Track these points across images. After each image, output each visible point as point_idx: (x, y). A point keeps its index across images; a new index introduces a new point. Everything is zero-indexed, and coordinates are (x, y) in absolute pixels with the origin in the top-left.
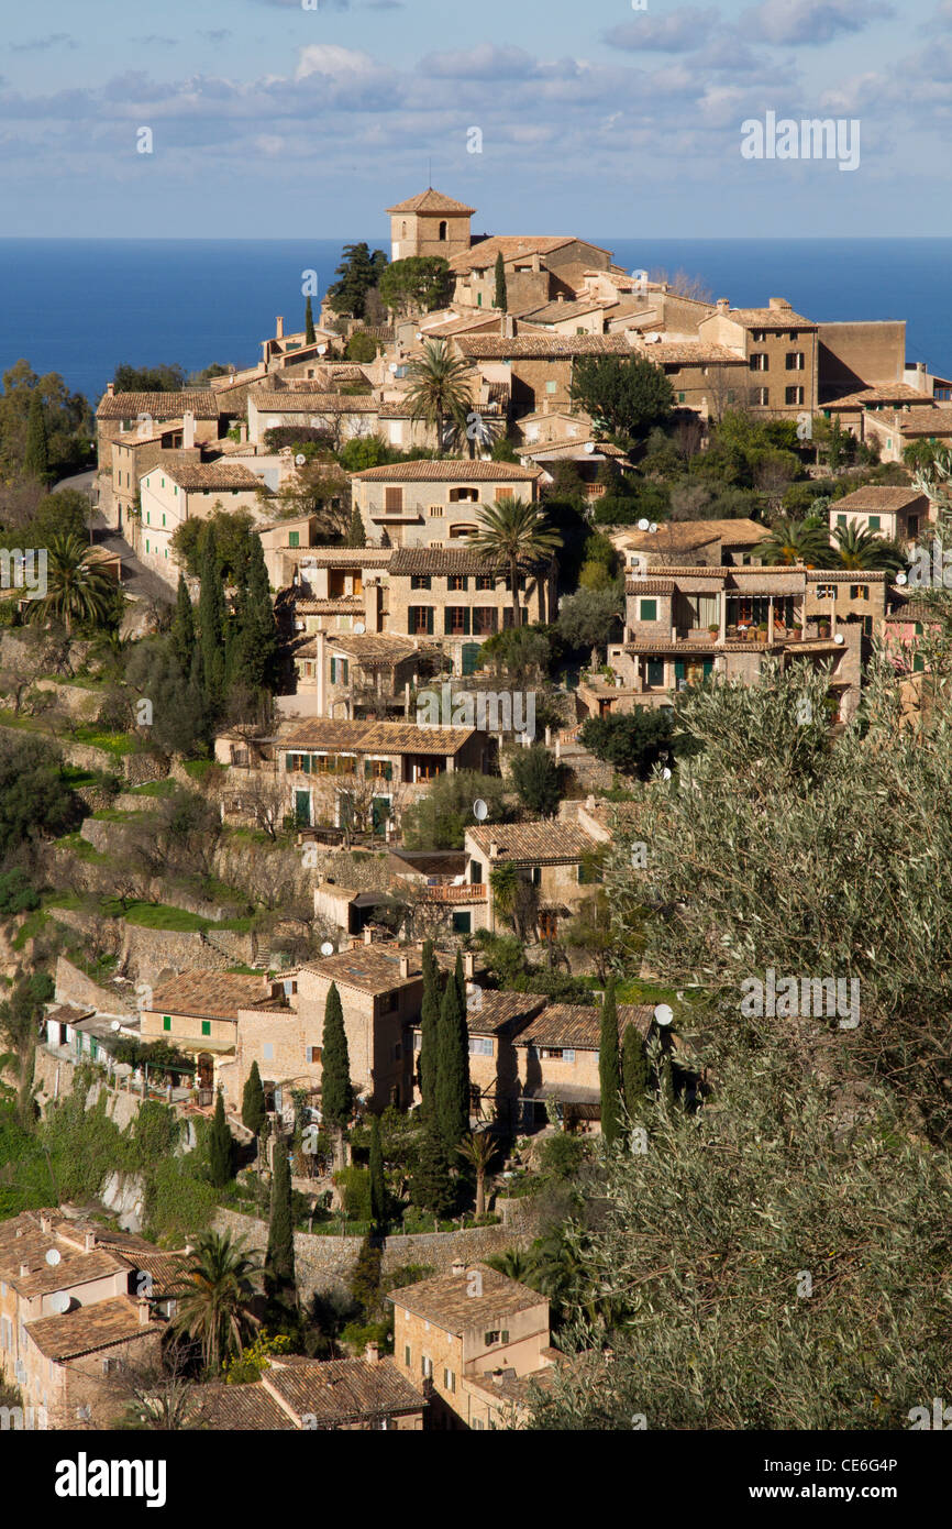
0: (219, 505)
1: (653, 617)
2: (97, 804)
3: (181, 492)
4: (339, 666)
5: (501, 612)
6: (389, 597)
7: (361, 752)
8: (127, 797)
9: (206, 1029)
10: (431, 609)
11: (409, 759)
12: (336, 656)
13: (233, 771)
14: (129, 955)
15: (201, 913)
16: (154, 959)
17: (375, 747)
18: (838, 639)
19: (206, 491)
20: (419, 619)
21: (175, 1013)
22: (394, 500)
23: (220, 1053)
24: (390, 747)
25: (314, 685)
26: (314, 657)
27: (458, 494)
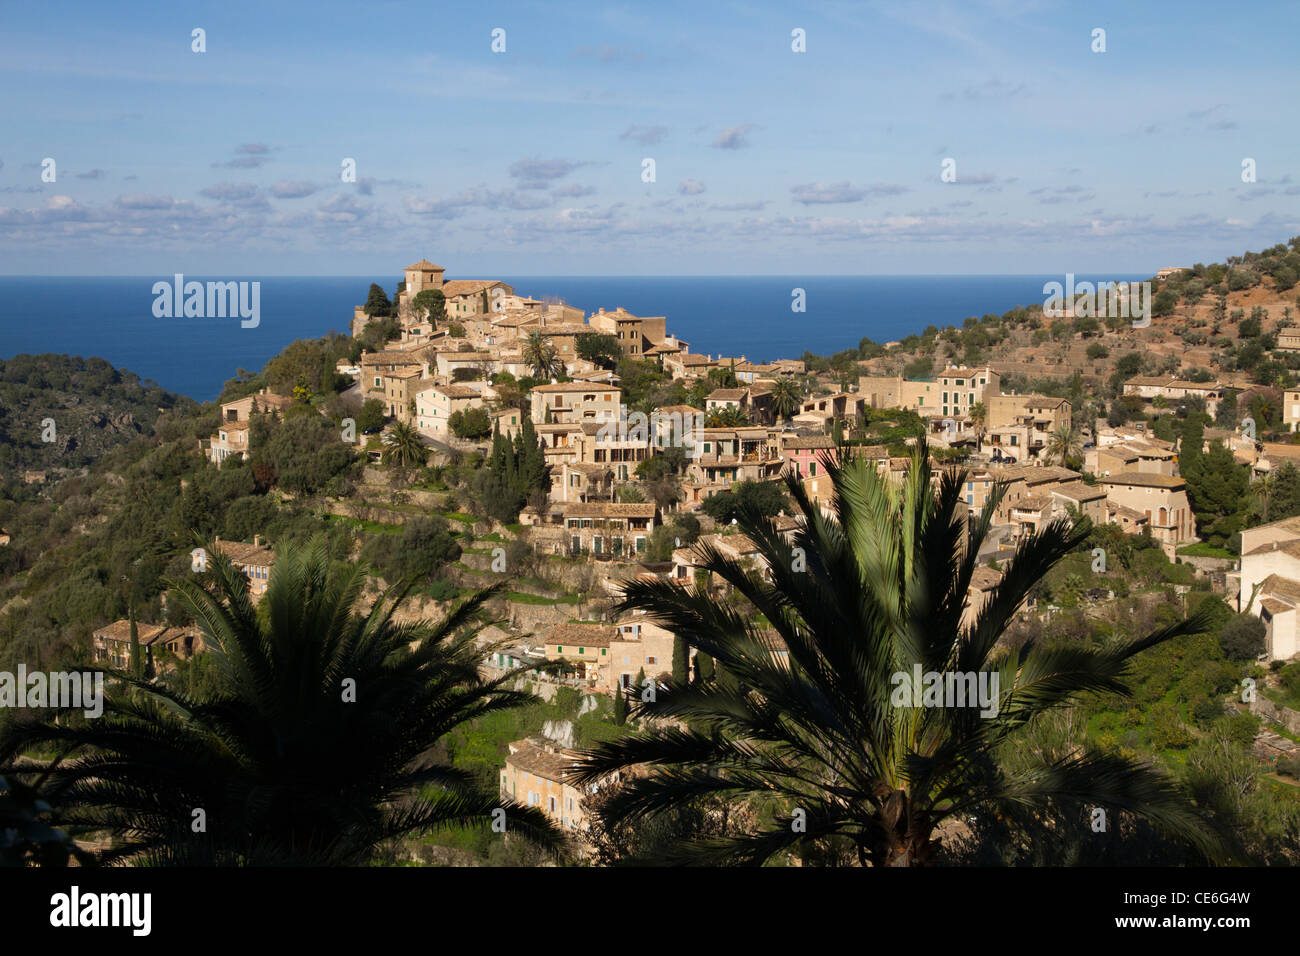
0: (469, 405)
1: (709, 451)
2: (464, 546)
3: (448, 399)
4: (575, 478)
5: (636, 451)
6: (586, 445)
7: (608, 518)
8: (479, 543)
9: (581, 651)
10: (605, 451)
11: (631, 520)
12: (574, 473)
13: (534, 529)
14: (515, 618)
15: (544, 595)
16: (530, 619)
17: (614, 515)
19: (459, 398)
20: (599, 455)
21: (565, 644)
22: (559, 401)
23: (589, 662)
24: (621, 515)
25: (562, 487)
26: (561, 474)
27: (587, 398)
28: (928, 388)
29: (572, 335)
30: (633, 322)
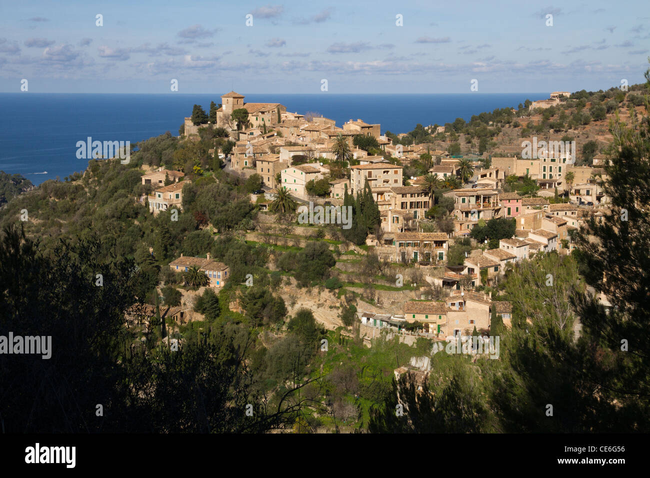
0: (317, 177)
1: (465, 202)
3: (304, 173)
4: (395, 219)
6: (397, 199)
7: (423, 241)
8: (343, 256)
9: (427, 317)
10: (406, 203)
11: (435, 242)
12: (394, 216)
13: (377, 248)
14: (378, 299)
17: (425, 239)
18: (500, 205)
19: (309, 173)
20: (403, 205)
21: (417, 313)
22: (370, 174)
23: (431, 323)
25: (387, 224)
26: (387, 216)
27: (384, 172)
28: (532, 164)
29: (351, 135)
30: (369, 127)
